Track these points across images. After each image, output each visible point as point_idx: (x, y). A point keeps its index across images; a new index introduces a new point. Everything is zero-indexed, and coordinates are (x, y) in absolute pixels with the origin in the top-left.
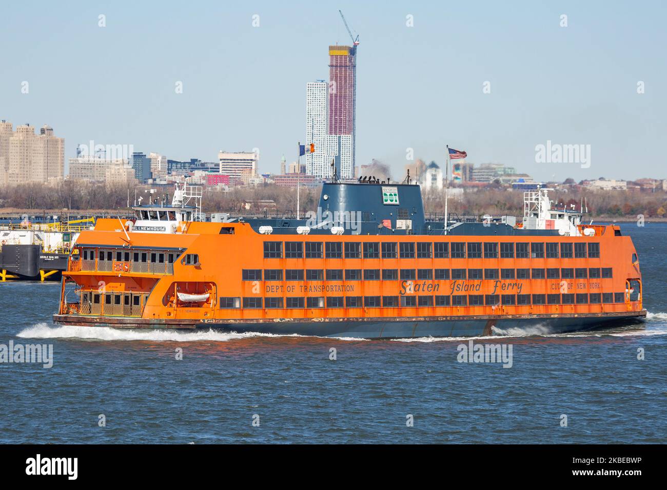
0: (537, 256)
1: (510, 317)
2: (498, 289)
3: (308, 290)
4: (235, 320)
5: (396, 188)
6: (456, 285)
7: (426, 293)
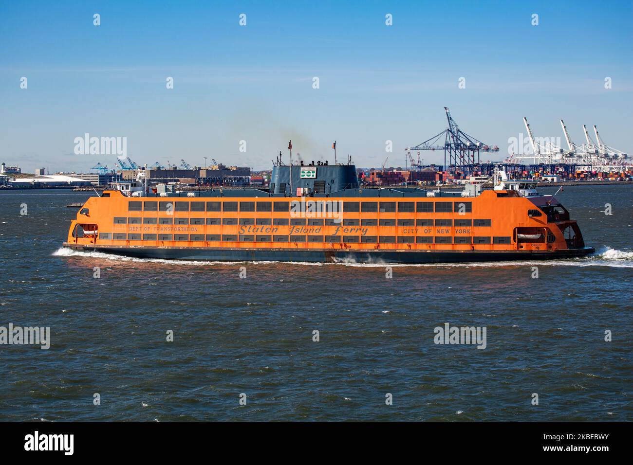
0: (387, 211)
2: (339, 232)
3: (160, 229)
6: (295, 228)
7: (264, 233)
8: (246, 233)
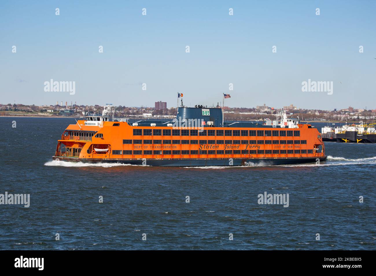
0: (268, 136)
1: (253, 158)
2: (248, 148)
3: (154, 147)
4: (118, 159)
5: (209, 109)
6: (227, 146)
7: (212, 149)
8: (203, 149)
